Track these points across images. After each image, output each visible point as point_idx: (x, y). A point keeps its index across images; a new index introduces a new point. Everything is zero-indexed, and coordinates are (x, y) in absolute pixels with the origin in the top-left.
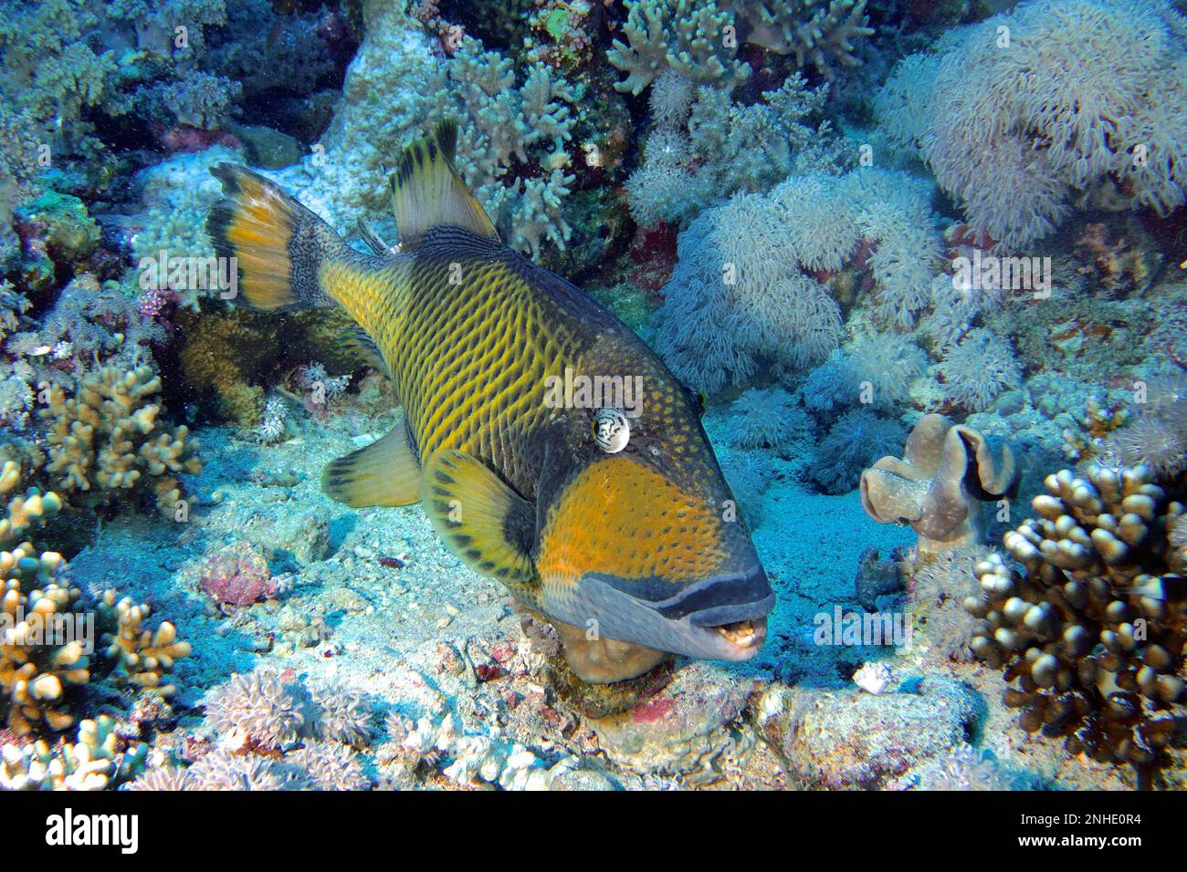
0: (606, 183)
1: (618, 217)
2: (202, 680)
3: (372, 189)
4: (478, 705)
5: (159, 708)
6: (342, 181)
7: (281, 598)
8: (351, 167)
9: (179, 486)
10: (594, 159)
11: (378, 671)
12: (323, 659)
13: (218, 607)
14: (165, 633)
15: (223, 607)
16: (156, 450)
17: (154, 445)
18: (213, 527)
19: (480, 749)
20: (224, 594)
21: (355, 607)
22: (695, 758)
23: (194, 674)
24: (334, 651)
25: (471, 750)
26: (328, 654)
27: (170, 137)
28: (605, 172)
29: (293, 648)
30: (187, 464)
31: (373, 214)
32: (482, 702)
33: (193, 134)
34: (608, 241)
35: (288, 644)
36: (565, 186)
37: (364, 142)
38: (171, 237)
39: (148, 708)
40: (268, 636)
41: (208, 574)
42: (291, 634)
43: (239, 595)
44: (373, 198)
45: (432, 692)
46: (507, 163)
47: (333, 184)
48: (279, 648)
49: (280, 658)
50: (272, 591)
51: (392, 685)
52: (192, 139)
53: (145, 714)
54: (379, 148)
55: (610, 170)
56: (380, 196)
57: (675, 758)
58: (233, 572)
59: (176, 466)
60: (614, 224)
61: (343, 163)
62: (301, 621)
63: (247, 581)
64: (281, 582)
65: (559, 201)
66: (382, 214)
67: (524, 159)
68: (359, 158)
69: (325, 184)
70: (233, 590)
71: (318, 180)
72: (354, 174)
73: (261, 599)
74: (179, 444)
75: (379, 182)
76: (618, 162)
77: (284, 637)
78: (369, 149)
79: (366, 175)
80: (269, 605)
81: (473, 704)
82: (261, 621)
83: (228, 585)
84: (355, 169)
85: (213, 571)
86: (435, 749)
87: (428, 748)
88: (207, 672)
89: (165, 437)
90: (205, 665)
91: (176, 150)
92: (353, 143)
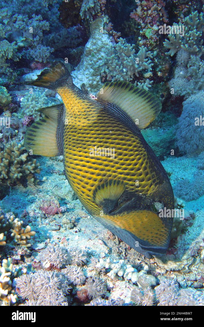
0: (163, 81)
1: (167, 91)
2: (39, 240)
3: (93, 82)
4: (119, 250)
6: (83, 80)
8: (86, 76)
10: (159, 74)
12: (74, 233)
13: (45, 215)
14: (28, 229)
15: (46, 215)
16: (27, 167)
17: (26, 165)
18: (44, 188)
20: (46, 211)
21: (85, 216)
23: (37, 238)
24: (78, 231)
25: (115, 268)
26: (76, 232)
27: (32, 65)
28: (163, 78)
29: (66, 229)
30: (36, 171)
31: (93, 90)
32: (120, 249)
33: (39, 64)
34: (163, 99)
35: (65, 228)
36: (150, 84)
37: (90, 68)
39: (23, 251)
40: (59, 226)
41: (42, 206)
42: (66, 225)
43: (51, 212)
44: (93, 85)
45: (105, 246)
46: (132, 77)
47: (81, 81)
48: (62, 230)
49: (62, 232)
50: (60, 211)
51: (94, 244)
52: (39, 66)
54: (94, 70)
55: (164, 77)
56: (95, 84)
57: (177, 266)
58: (49, 205)
59: (33, 172)
60: (165, 93)
61: (84, 74)
63: (53, 208)
64: (63, 208)
65: (148, 89)
66: (96, 90)
68: (89, 73)
69: (79, 81)
70: (49, 210)
71: (76, 79)
72: (87, 78)
73: (57, 213)
75: (94, 80)
76: (167, 74)
77: (63, 226)
78: (92, 70)
79: (91, 78)
80: (60, 215)
81: (118, 250)
82: (57, 220)
83: (47, 209)
84: (87, 76)
85: (43, 205)
86: (104, 268)
87: (102, 267)
88: (41, 237)
90: (40, 235)
91: (34, 69)
92: (87, 68)
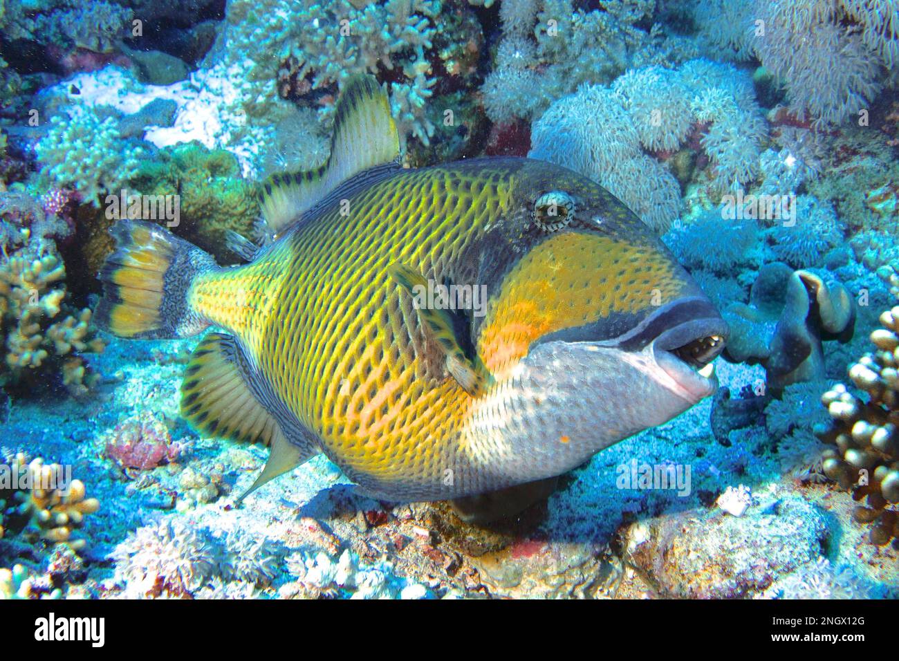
0: (462, 88)
1: (474, 118)
2: (110, 535)
3: (254, 99)
4: (369, 547)
5: (70, 560)
6: (225, 92)
7: (182, 461)
8: (233, 80)
9: (84, 363)
10: (451, 67)
11: (275, 519)
12: (223, 512)
13: (124, 471)
15: (128, 471)
16: (62, 331)
17: (59, 328)
19: (375, 582)
20: (128, 459)
21: (251, 466)
22: (569, 588)
23: (103, 530)
24: (233, 506)
26: (228, 508)
27: (68, 60)
28: (462, 78)
29: (195, 504)
30: (91, 344)
31: (255, 121)
32: (373, 545)
33: (89, 56)
34: (467, 138)
35: (190, 501)
37: (244, 58)
38: (73, 140)
39: (60, 561)
40: (171, 494)
41: (113, 441)
42: (192, 492)
43: (143, 460)
44: (254, 108)
47: (218, 95)
48: (181, 505)
49: (183, 514)
50: (173, 454)
51: (289, 532)
52: (89, 61)
53: (57, 567)
54: (258, 62)
55: (466, 76)
56: (260, 104)
58: (137, 438)
59: (80, 346)
60: (471, 124)
61: (227, 76)
62: (201, 480)
63: (150, 446)
64: (181, 446)
65: (423, 102)
66: (263, 121)
67: (390, 66)
68: (241, 71)
69: (211, 95)
70: (137, 455)
71: (204, 92)
72: (238, 86)
73: (163, 463)
74: (83, 325)
75: (259, 92)
76: (472, 69)
77: (186, 495)
78: (250, 64)
79: (248, 86)
80: (171, 468)
81: (364, 547)
82: (164, 481)
83: (132, 450)
84: (238, 81)
85: (118, 438)
88: (114, 527)
89: (70, 319)
90: (113, 522)
91: (74, 71)
92: (236, 58)
